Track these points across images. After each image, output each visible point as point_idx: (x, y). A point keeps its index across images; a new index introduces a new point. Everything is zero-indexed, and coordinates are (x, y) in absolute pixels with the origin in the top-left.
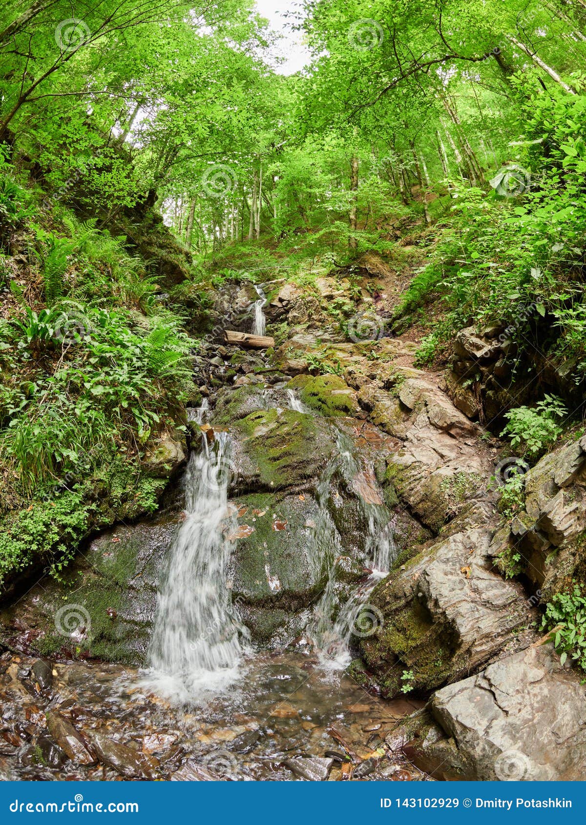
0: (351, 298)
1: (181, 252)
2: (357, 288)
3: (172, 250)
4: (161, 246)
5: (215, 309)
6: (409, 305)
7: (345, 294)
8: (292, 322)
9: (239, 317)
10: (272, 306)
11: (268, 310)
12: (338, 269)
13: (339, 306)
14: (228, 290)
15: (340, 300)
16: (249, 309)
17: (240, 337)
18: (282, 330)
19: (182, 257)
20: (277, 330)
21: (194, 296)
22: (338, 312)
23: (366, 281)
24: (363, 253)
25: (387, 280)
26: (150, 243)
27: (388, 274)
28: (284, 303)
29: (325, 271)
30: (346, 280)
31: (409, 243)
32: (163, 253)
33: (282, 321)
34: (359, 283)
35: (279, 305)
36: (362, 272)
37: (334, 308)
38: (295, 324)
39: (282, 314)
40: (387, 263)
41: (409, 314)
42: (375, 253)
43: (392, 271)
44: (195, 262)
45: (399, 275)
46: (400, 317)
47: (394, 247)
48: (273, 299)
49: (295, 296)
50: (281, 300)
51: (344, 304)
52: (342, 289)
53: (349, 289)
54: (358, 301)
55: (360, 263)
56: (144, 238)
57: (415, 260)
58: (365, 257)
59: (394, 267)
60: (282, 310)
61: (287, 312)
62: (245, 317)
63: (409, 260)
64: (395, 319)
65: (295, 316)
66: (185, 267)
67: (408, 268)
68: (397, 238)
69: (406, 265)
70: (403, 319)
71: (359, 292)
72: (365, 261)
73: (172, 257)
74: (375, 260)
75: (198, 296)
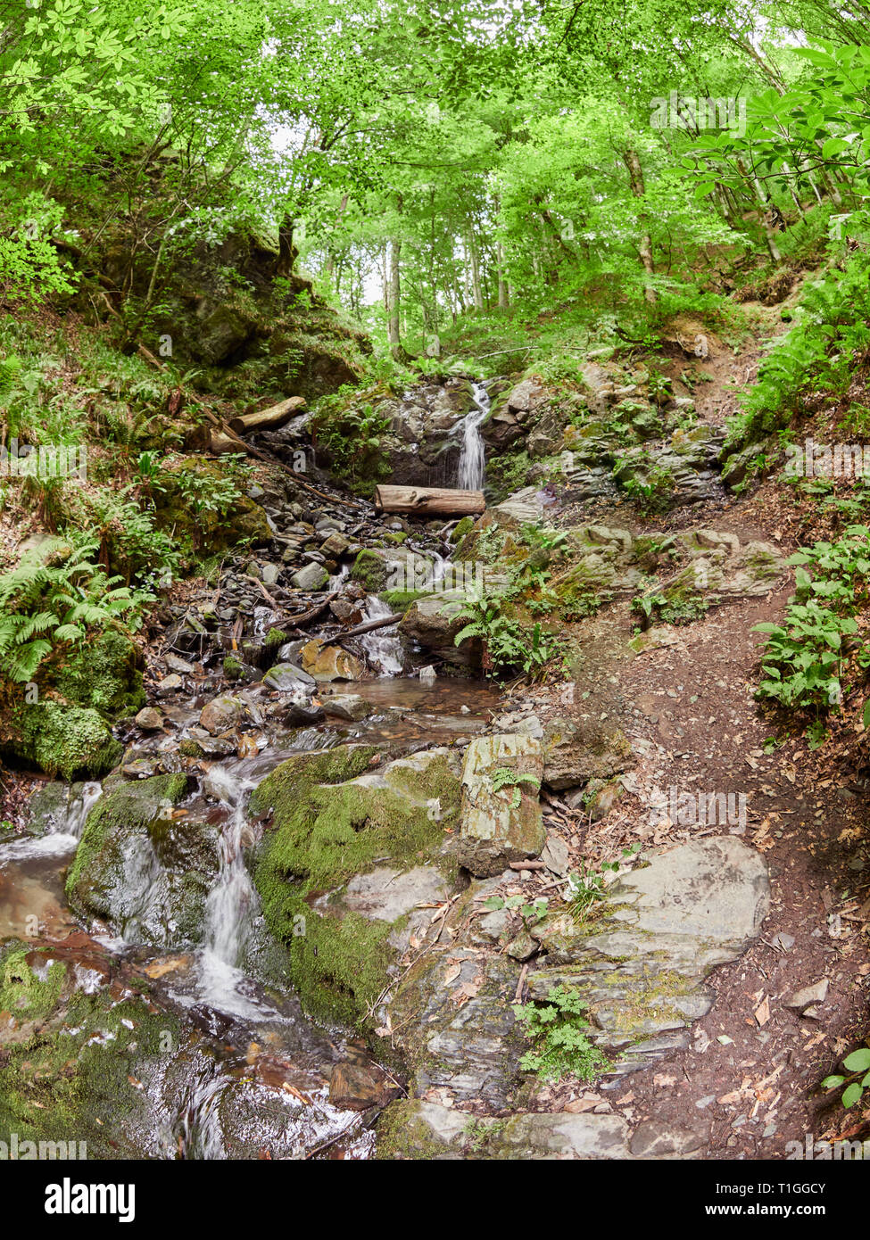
0: (652, 400)
1: (347, 336)
2: (663, 380)
3: (330, 335)
4: (311, 331)
5: (394, 435)
6: (759, 418)
7: (639, 392)
8: (535, 452)
9: (433, 447)
10: (497, 423)
11: (489, 431)
12: (630, 345)
13: (628, 417)
14: (423, 396)
15: (629, 404)
16: (452, 431)
17: (407, 498)
18: (519, 467)
19: (350, 344)
20: (508, 468)
21: (353, 413)
22: (626, 427)
23: (679, 366)
24: (670, 317)
25: (718, 362)
26: (290, 328)
27: (719, 352)
28: (520, 416)
29: (607, 350)
30: (642, 365)
31: (748, 298)
32: (313, 341)
33: (519, 450)
34: (667, 371)
35: (510, 420)
36: (668, 349)
37: (619, 420)
38: (542, 456)
39: (517, 436)
40: (715, 332)
41: (759, 441)
42: (693, 314)
43: (725, 346)
44: (377, 349)
45: (738, 354)
46: (738, 447)
47: (727, 305)
48: (498, 410)
49: (540, 400)
50: (513, 411)
51: (637, 412)
52: (633, 383)
53: (647, 383)
54: (665, 405)
55: (667, 333)
56: (280, 321)
57: (761, 325)
58: (677, 323)
59: (728, 340)
60: (516, 430)
61: (526, 432)
62: (445, 447)
63: (753, 326)
64: (728, 452)
65: (540, 441)
66: (356, 360)
67: (751, 340)
68: (728, 290)
69: (748, 334)
70: (747, 452)
71: (667, 387)
72: (674, 330)
73: (330, 347)
74: (692, 327)
75: (360, 412)
